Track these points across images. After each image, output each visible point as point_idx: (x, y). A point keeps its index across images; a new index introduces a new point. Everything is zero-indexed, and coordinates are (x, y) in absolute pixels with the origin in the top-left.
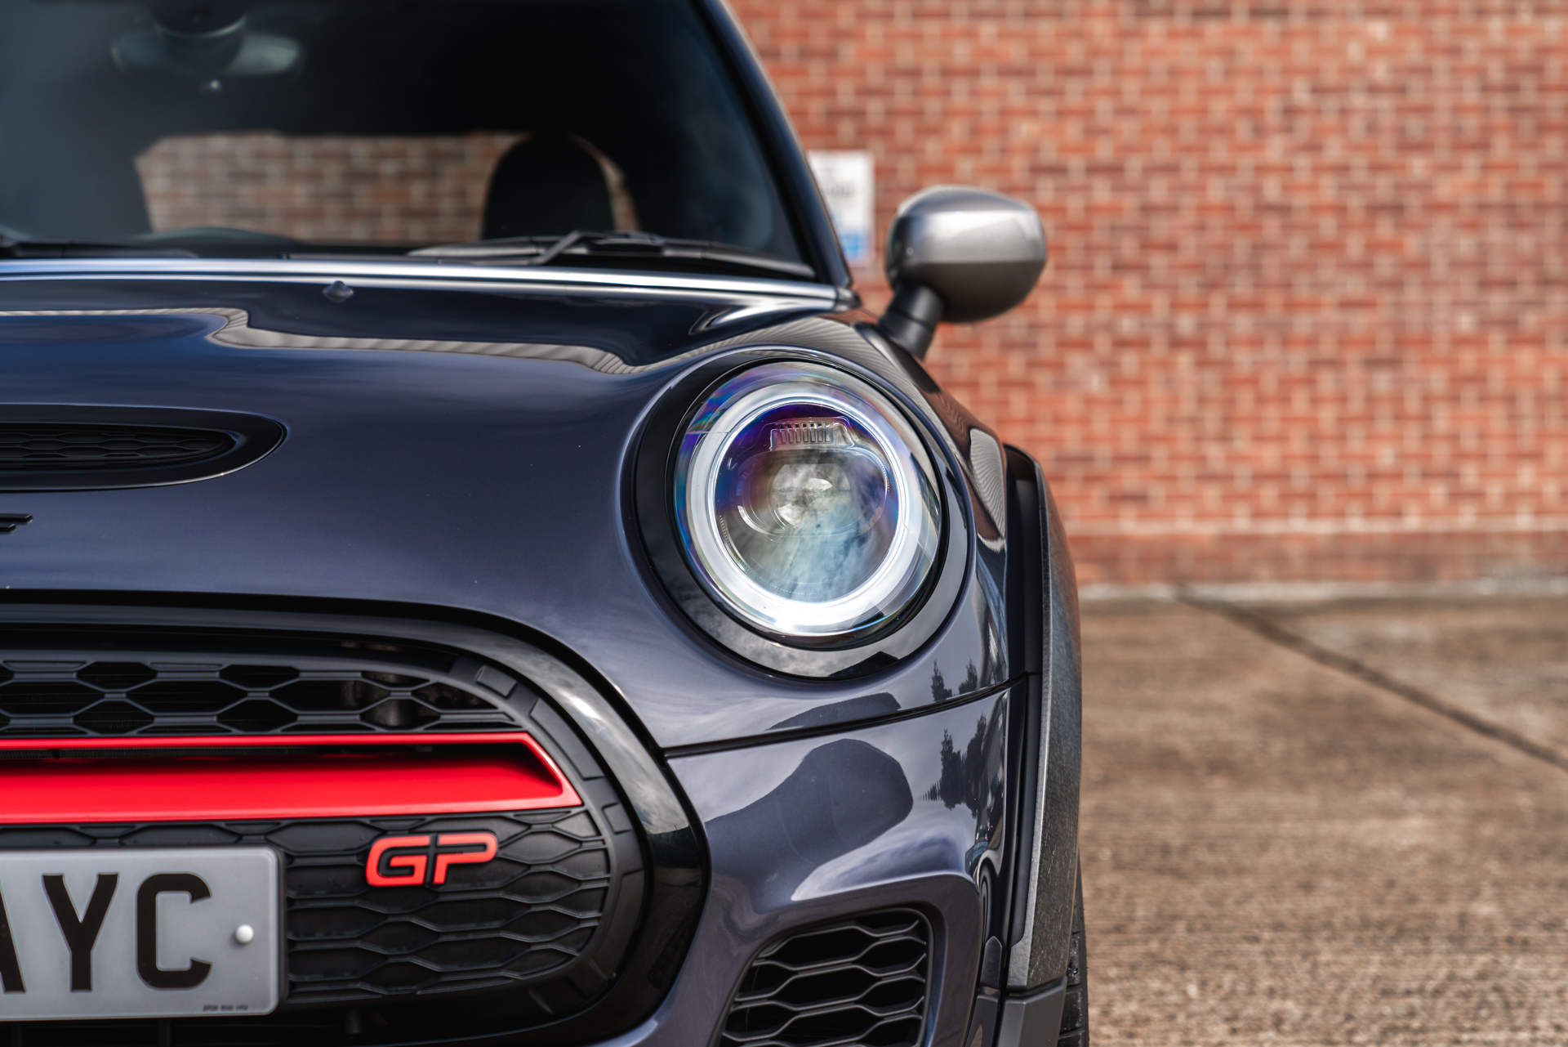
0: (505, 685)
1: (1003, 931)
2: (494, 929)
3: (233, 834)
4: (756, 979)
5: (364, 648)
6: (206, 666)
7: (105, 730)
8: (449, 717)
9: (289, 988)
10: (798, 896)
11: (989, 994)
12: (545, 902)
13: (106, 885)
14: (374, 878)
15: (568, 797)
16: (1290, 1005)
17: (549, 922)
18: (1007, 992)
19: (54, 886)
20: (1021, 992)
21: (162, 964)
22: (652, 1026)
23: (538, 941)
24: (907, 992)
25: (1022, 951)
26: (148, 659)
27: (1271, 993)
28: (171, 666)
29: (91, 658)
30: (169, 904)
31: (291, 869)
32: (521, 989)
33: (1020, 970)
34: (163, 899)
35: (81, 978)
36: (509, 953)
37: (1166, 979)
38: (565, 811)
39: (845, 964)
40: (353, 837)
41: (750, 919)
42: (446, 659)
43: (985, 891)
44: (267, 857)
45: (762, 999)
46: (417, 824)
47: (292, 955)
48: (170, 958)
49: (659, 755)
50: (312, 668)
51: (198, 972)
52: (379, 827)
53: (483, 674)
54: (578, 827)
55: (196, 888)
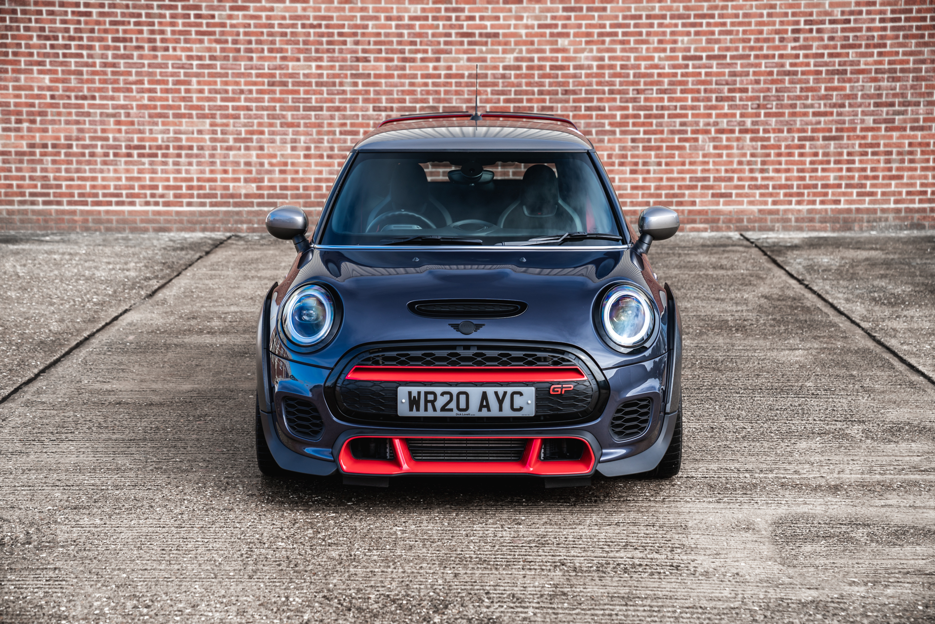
0: (574, 357)
1: (665, 401)
2: (572, 402)
3: (527, 384)
4: (618, 411)
5: (545, 350)
6: (520, 354)
7: (503, 365)
8: (564, 363)
9: (536, 412)
10: (628, 395)
11: (662, 414)
12: (581, 397)
13: (505, 393)
14: (552, 392)
15: (585, 378)
16: (743, 412)
17: (582, 401)
18: (665, 413)
19: (496, 393)
20: (668, 414)
21: (515, 407)
22: (599, 420)
23: (580, 404)
24: (646, 414)
25: (668, 406)
26: (510, 352)
27: (739, 409)
28: (515, 354)
29: (500, 352)
30: (516, 397)
31: (537, 390)
32: (577, 412)
33: (668, 409)
34: (515, 396)
35: (501, 409)
36: (575, 406)
37: (711, 404)
38: (585, 381)
39: (635, 408)
40: (548, 385)
41: (618, 399)
42: (563, 352)
43: (661, 395)
44: (533, 389)
45: (619, 415)
46: (559, 383)
47: (537, 406)
48: (516, 406)
49: (601, 370)
50: (539, 354)
51: (521, 409)
52: (552, 383)
53: (570, 355)
54: (587, 384)
55: (521, 394)
